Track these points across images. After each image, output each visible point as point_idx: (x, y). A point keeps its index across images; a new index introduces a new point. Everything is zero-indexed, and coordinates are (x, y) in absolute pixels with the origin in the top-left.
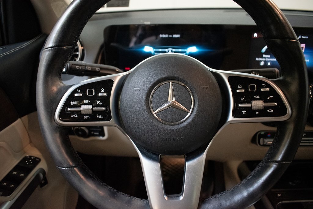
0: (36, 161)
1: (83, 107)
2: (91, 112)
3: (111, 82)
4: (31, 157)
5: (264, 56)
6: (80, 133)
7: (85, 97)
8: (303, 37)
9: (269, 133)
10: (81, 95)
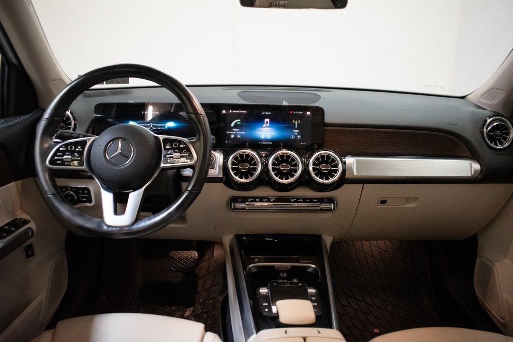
0: (26, 222)
1: (65, 157)
2: (70, 160)
3: (85, 142)
4: (21, 219)
5: (233, 129)
6: (69, 198)
7: (67, 151)
8: (266, 113)
9: (240, 198)
10: (65, 149)
